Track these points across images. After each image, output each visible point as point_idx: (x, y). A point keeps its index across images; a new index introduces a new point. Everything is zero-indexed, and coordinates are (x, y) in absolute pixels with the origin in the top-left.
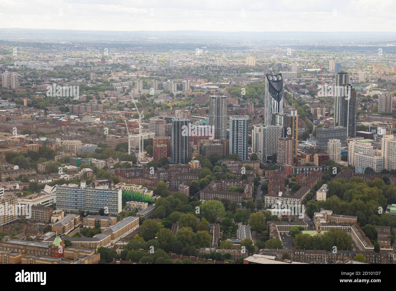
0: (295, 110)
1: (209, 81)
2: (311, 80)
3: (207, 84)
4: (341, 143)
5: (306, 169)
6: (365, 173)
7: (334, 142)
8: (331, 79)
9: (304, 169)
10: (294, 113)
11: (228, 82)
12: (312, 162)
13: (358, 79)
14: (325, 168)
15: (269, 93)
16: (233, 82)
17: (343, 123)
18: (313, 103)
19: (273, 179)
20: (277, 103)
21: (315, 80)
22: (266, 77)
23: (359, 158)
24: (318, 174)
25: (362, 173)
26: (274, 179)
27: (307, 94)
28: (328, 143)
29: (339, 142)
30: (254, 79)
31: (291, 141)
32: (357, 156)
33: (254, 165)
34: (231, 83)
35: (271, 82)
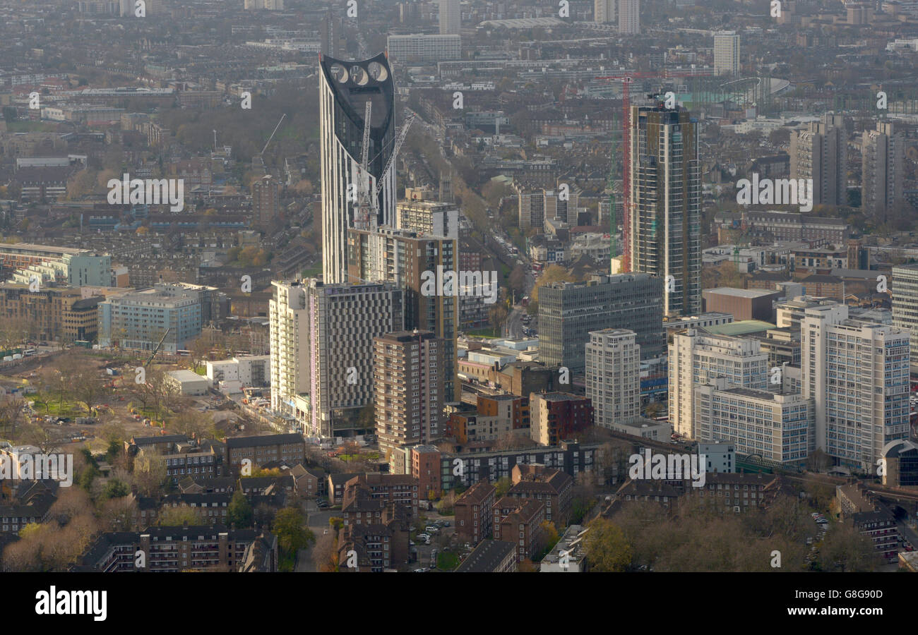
0: (449, 208)
1: (83, 83)
2: (518, 68)
3: (74, 93)
4: (638, 347)
5: (497, 463)
6: (738, 470)
7: (610, 340)
8: (602, 63)
9: (491, 462)
10: (446, 220)
11: (165, 85)
12: (524, 430)
13: (710, 60)
14: (576, 454)
15: (335, 138)
16: (191, 85)
17: (646, 257)
18: (526, 167)
19: (359, 515)
20: (374, 179)
21: (537, 69)
22: (322, 73)
23: (715, 406)
24: (548, 480)
25: (726, 468)
26: (364, 513)
27: (504, 130)
28: (588, 345)
29: (633, 341)
30: (278, 68)
31: (434, 344)
32: (706, 396)
33: (279, 454)
34: (179, 86)
35: (342, 91)
